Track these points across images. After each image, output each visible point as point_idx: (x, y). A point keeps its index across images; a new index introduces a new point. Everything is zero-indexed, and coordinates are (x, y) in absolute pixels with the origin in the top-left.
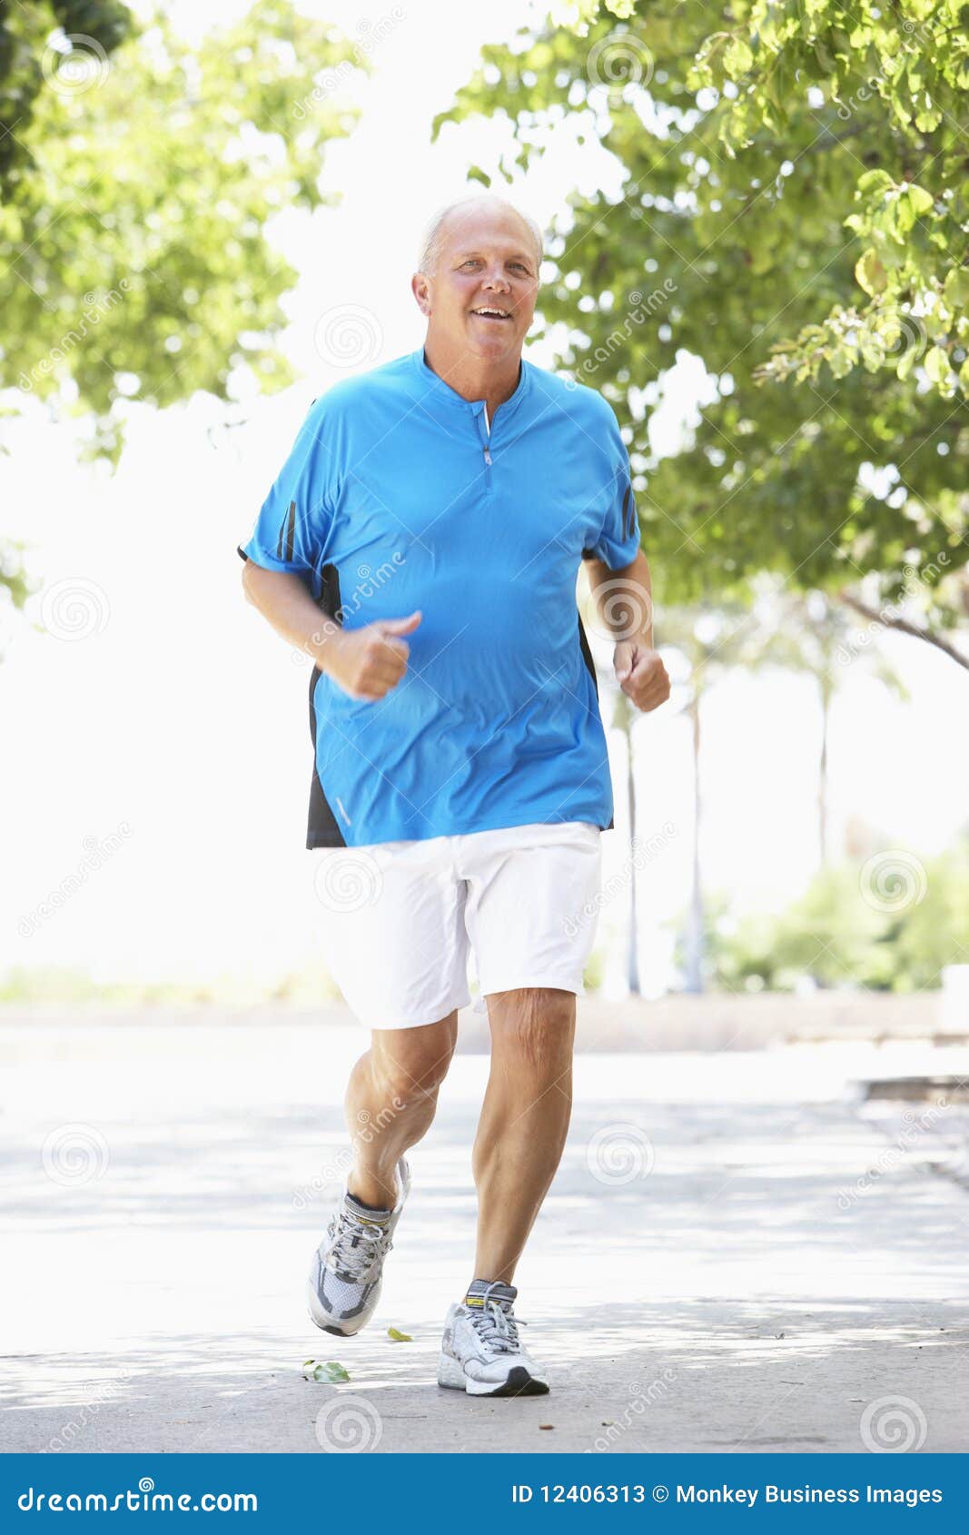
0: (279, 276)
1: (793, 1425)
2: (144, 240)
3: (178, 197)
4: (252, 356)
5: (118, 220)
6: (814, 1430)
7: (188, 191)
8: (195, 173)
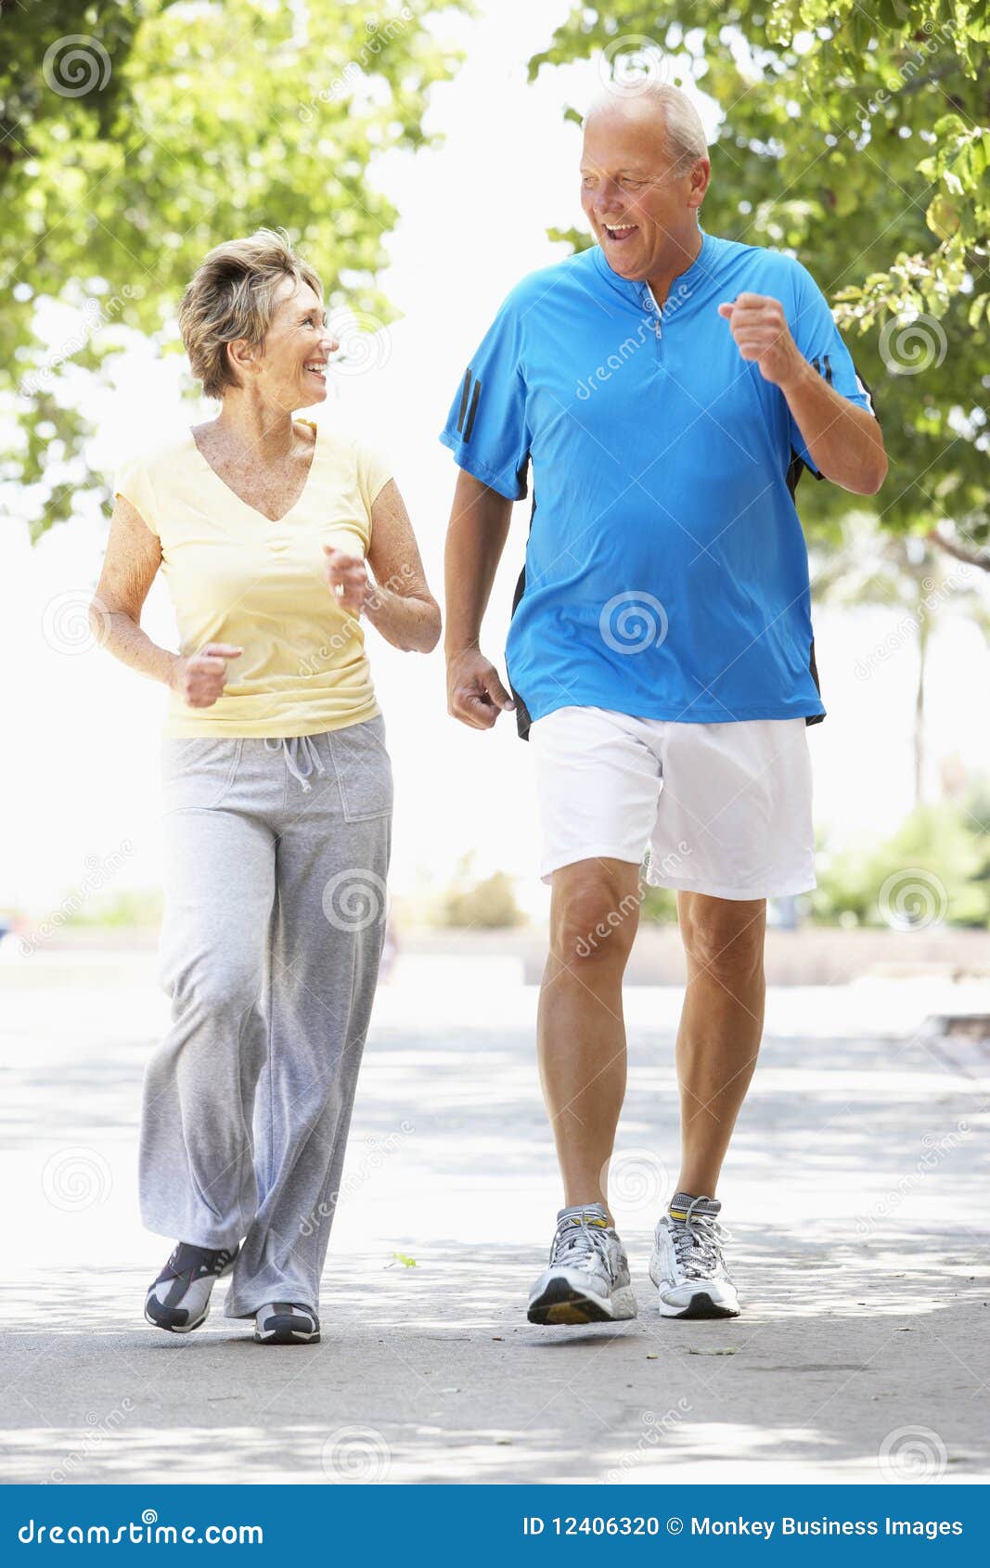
0: (379, 215)
1: (836, 1352)
2: (247, 178)
3: (280, 135)
4: (352, 295)
5: (221, 157)
6: (857, 1358)
7: (291, 130)
8: (297, 114)
